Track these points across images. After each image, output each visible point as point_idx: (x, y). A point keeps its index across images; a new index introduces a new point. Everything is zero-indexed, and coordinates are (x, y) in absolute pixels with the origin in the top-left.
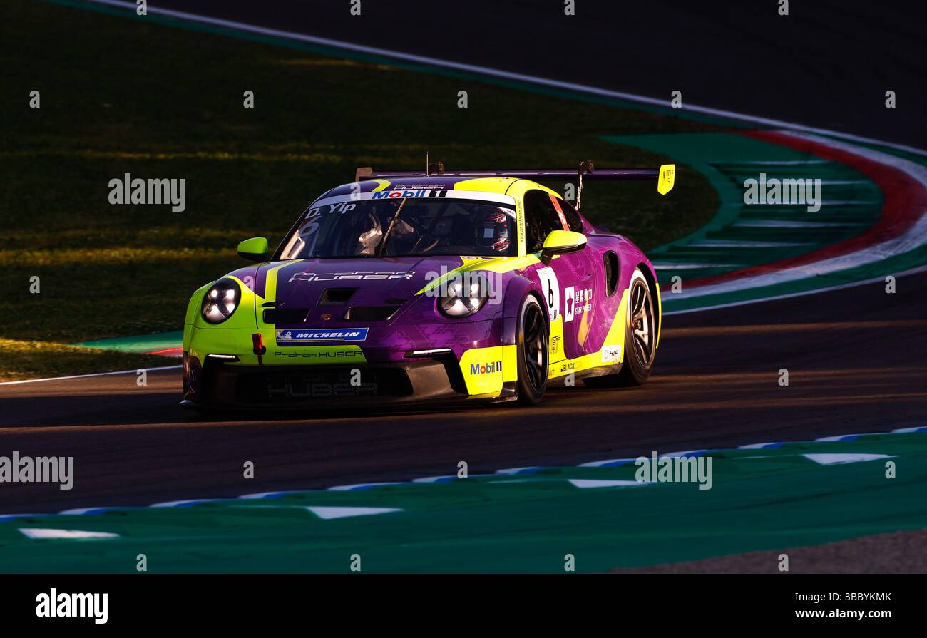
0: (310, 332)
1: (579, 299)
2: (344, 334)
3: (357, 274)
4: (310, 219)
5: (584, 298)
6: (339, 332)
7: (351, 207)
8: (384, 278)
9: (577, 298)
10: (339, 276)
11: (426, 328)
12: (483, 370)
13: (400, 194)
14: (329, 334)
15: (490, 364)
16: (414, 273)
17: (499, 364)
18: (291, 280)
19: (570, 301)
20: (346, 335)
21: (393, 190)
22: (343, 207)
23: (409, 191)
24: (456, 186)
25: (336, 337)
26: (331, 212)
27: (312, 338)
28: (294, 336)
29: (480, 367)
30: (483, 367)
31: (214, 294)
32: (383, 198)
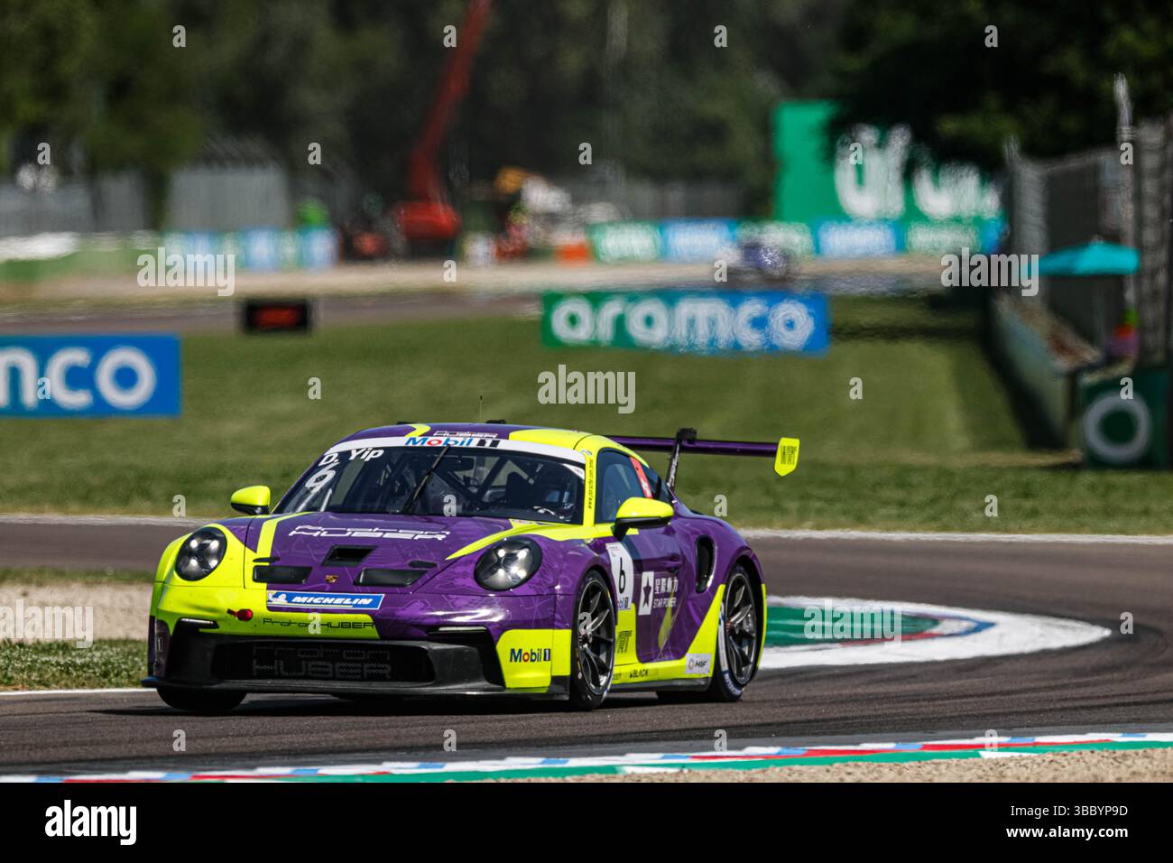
0: (309, 596)
1: (660, 589)
2: (352, 601)
3: (377, 531)
4: (325, 466)
5: (666, 589)
6: (346, 597)
7: (376, 454)
8: (409, 536)
9: (657, 587)
10: (353, 532)
11: (457, 599)
12: (526, 657)
13: (440, 442)
14: (333, 599)
15: (535, 651)
16: (448, 533)
17: (547, 651)
18: (290, 534)
19: (648, 589)
20: (355, 602)
21: (432, 436)
22: (367, 452)
23: (452, 439)
24: (512, 435)
25: (342, 604)
26: (352, 458)
27: (312, 603)
28: (289, 599)
29: (523, 653)
30: (527, 654)
31: (194, 544)
32: (418, 445)
